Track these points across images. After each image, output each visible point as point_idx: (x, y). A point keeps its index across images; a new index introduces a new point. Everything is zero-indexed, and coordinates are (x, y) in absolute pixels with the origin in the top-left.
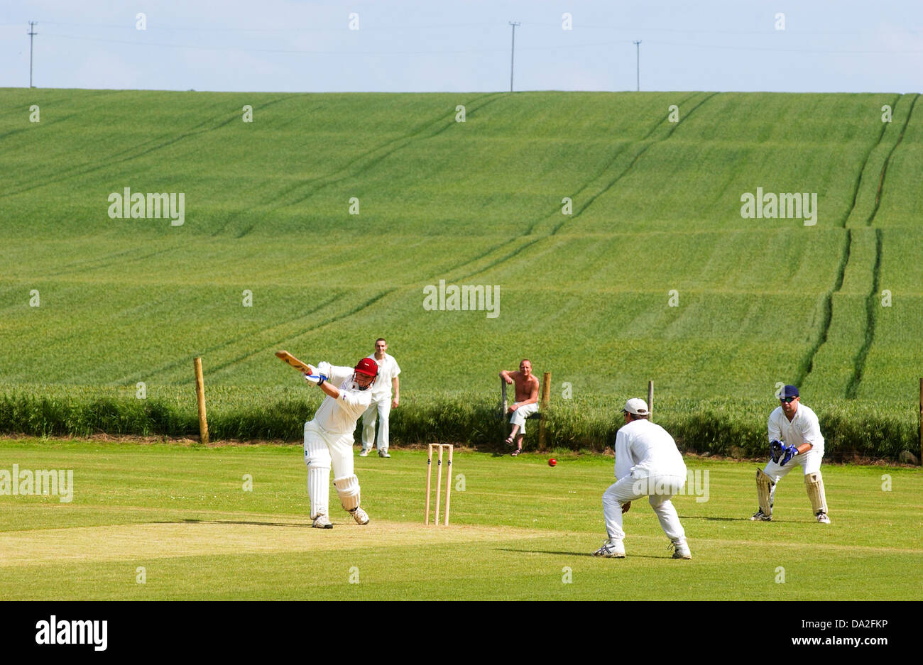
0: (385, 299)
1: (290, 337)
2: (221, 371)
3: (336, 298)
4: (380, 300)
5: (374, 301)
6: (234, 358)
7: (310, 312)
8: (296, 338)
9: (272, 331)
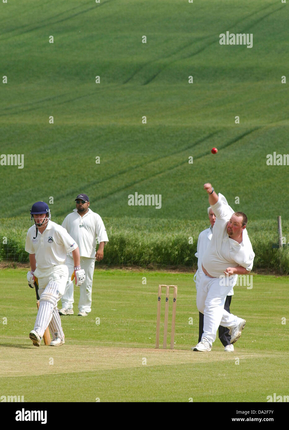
0: (250, 136)
1: (170, 168)
2: (112, 197)
3: (211, 136)
4: (245, 137)
5: (241, 137)
6: (124, 185)
7: (189, 147)
8: (175, 169)
9: (156, 163)
